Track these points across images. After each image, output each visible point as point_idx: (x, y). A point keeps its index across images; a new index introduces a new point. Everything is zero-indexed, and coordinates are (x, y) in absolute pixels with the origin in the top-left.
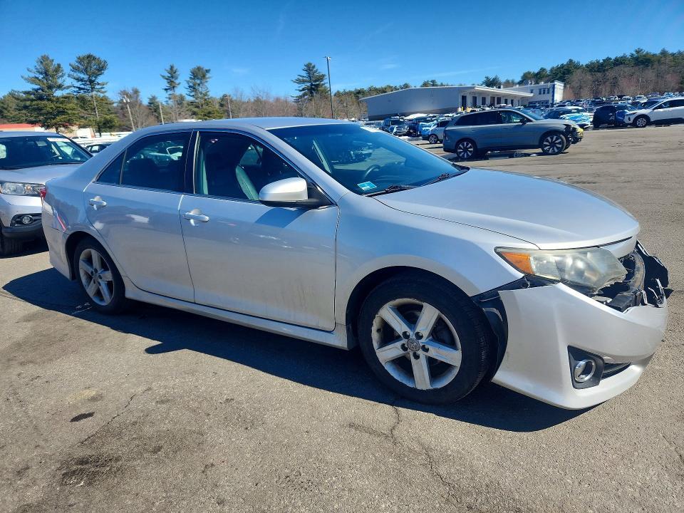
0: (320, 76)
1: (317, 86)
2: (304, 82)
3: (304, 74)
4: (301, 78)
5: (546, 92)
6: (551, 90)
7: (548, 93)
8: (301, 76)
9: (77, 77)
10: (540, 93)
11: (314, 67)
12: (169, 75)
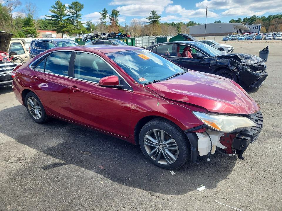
0: (158, 16)
1: (156, 21)
2: (151, 19)
3: (151, 15)
4: (150, 17)
5: (256, 28)
6: (259, 27)
7: (257, 28)
8: (149, 16)
9: (72, 11)
10: (253, 28)
11: (156, 12)
12: (103, 13)
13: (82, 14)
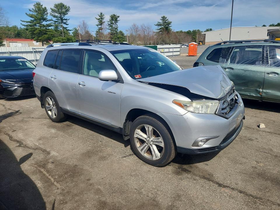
0: (169, 22)
1: (167, 28)
2: (160, 25)
3: (161, 21)
8: (159, 22)
9: (54, 15)
11: (166, 18)
12: (100, 18)
13: (69, 19)
